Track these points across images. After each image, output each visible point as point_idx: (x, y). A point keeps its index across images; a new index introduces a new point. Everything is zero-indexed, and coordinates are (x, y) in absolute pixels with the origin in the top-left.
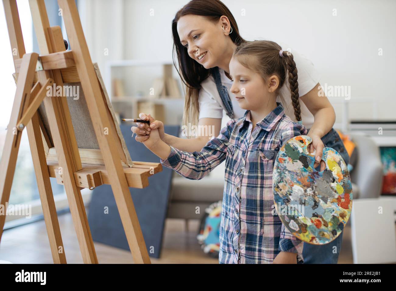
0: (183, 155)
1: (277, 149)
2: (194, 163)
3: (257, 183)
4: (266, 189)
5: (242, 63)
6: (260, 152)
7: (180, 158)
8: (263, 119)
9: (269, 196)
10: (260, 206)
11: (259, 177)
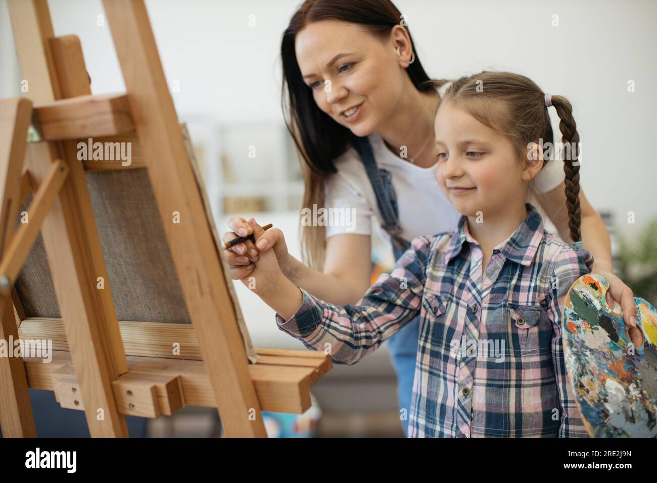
0: (326, 310)
1: (544, 302)
2: (348, 328)
3: (510, 377)
4: (526, 389)
5: (477, 115)
6: (512, 310)
7: (322, 317)
8: (508, 240)
9: (533, 403)
10: (516, 425)
11: (513, 365)
